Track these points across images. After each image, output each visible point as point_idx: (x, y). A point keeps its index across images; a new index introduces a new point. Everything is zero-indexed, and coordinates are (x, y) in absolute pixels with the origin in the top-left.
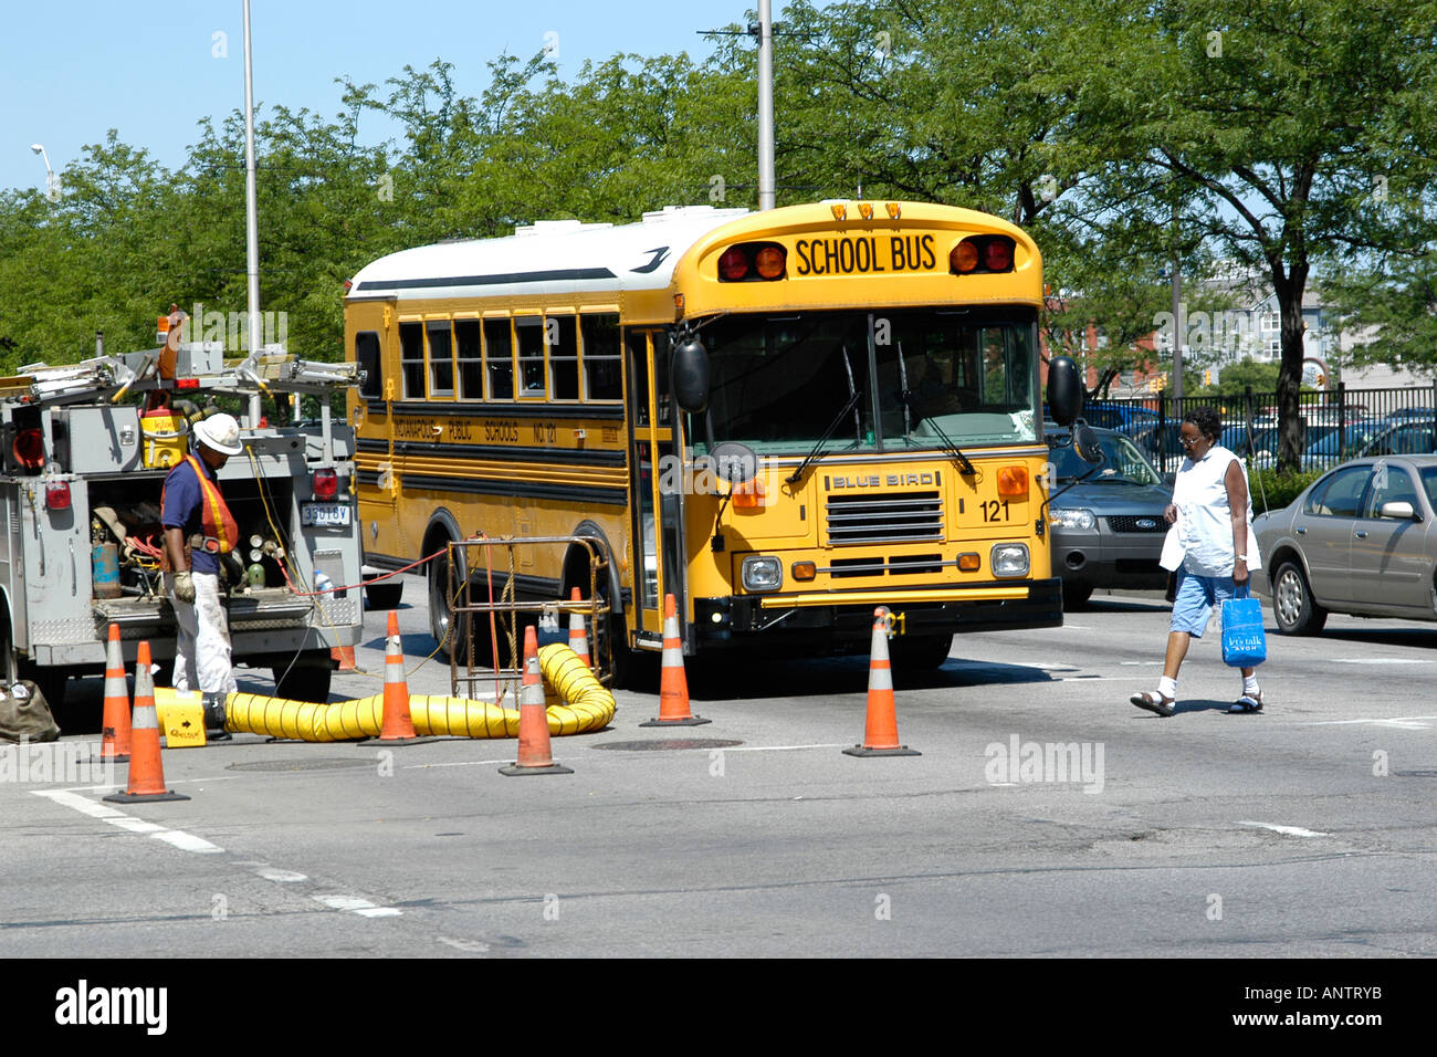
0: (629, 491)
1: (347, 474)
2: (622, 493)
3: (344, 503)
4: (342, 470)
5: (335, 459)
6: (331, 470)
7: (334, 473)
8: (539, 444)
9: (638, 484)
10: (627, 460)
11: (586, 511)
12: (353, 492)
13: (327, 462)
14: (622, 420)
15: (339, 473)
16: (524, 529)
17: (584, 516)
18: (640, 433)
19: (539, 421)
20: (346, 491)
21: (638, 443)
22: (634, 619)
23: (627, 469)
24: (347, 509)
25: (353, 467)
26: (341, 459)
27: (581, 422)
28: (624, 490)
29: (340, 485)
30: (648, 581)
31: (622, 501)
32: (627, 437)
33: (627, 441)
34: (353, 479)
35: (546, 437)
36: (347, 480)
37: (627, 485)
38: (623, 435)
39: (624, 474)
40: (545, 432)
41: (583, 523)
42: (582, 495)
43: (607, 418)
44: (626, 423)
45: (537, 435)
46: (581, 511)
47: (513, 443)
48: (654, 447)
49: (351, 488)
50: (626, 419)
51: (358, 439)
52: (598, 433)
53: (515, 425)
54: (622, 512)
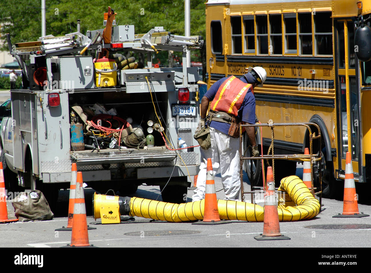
0: (335, 101)
1: (194, 91)
2: (332, 101)
3: (193, 105)
4: (192, 89)
5: (189, 83)
6: (187, 89)
7: (188, 90)
8: (294, 77)
9: (340, 97)
10: (335, 85)
11: (315, 110)
12: (197, 100)
13: (185, 85)
14: (332, 65)
15: (191, 90)
16: (287, 119)
17: (315, 113)
18: (340, 72)
19: (294, 65)
20: (194, 99)
21: (340, 76)
22: (337, 164)
23: (334, 89)
24: (195, 108)
25: (198, 87)
26: (192, 83)
27: (314, 66)
28: (333, 100)
29: (191, 96)
30: (344, 146)
31: (332, 105)
32: (334, 73)
33: (334, 76)
34: (197, 93)
35: (297, 73)
36: (194, 94)
37: (334, 97)
38: (333, 72)
39: (333, 92)
40: (297, 71)
41: (314, 116)
42: (314, 102)
43: (325, 64)
44: (334, 67)
45: (293, 72)
46: (313, 110)
47: (282, 76)
48: (347, 78)
49: (196, 98)
50: (334, 64)
51: (211, 73)
52: (321, 71)
53: (283, 67)
54: (332, 111)
